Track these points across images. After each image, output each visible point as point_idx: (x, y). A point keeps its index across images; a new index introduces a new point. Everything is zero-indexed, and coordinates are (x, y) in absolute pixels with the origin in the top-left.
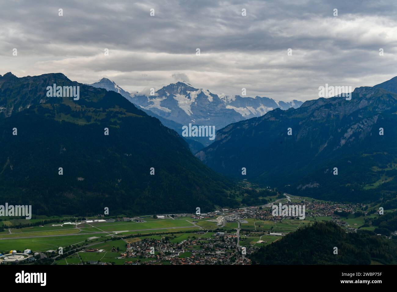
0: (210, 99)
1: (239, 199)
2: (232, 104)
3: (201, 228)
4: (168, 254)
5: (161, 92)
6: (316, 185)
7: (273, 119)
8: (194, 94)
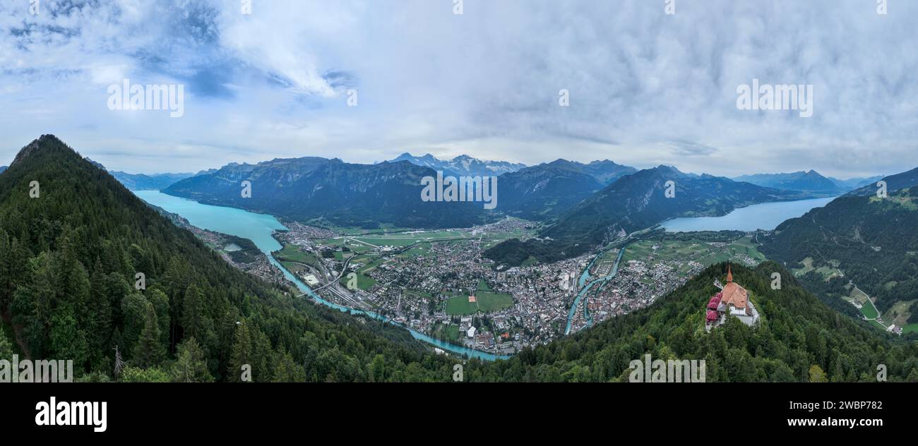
0: (478, 163)
1: (485, 220)
2: (489, 165)
3: (465, 237)
4: (448, 252)
5: (455, 160)
6: (520, 212)
7: (505, 177)
8: (471, 161)
